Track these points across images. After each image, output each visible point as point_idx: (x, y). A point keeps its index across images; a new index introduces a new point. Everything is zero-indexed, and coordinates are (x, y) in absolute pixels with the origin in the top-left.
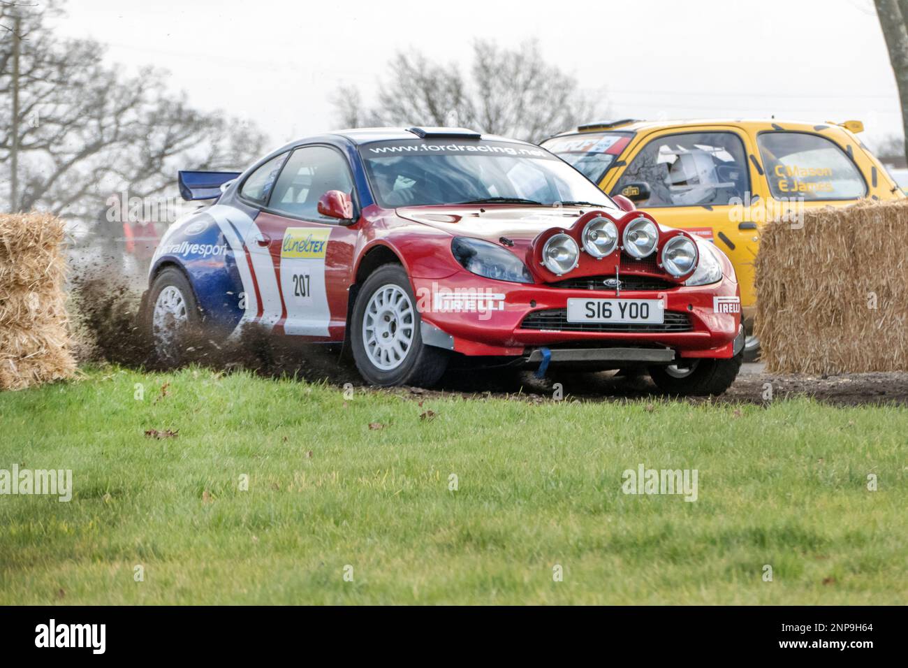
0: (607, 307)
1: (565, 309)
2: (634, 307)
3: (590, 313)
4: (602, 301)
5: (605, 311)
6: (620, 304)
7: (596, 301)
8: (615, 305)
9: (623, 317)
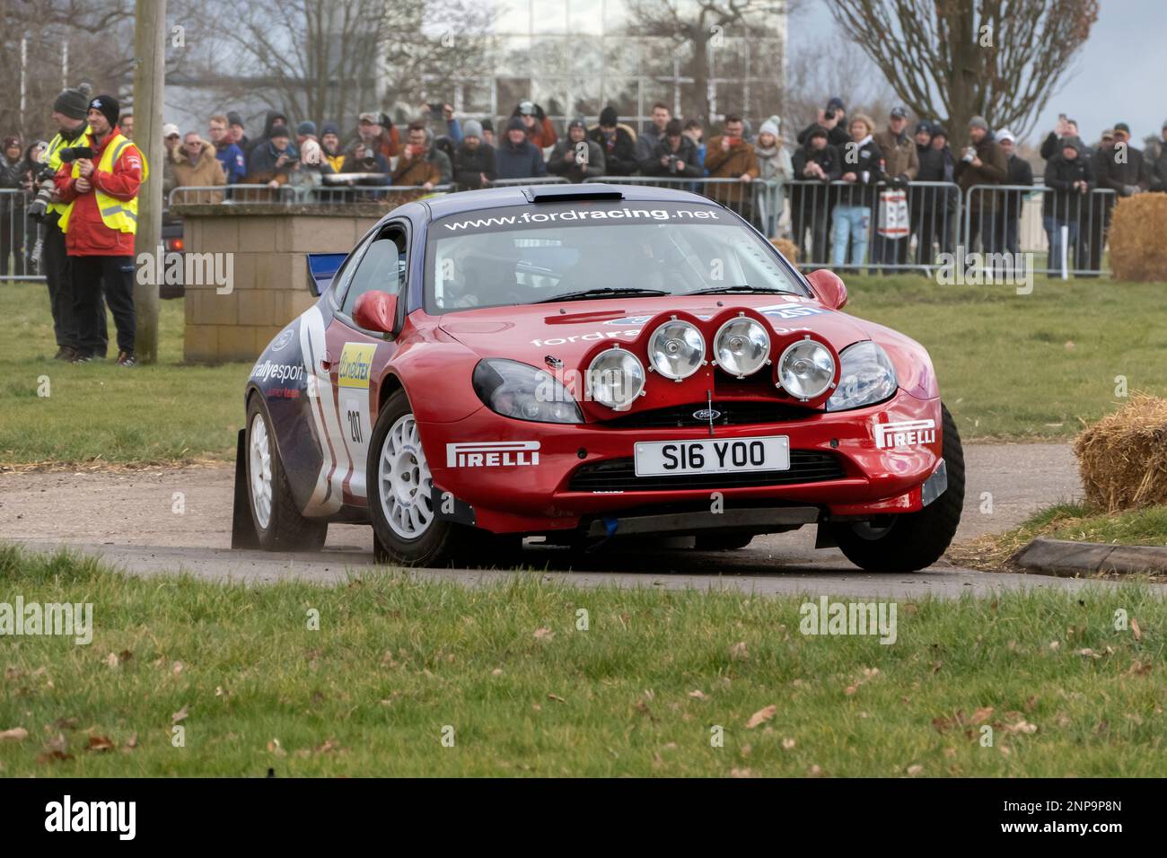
0: (696, 451)
1: (631, 459)
2: (739, 450)
3: (671, 462)
4: (688, 444)
5: (695, 458)
6: (716, 445)
7: (678, 444)
8: (708, 448)
9: (722, 465)
